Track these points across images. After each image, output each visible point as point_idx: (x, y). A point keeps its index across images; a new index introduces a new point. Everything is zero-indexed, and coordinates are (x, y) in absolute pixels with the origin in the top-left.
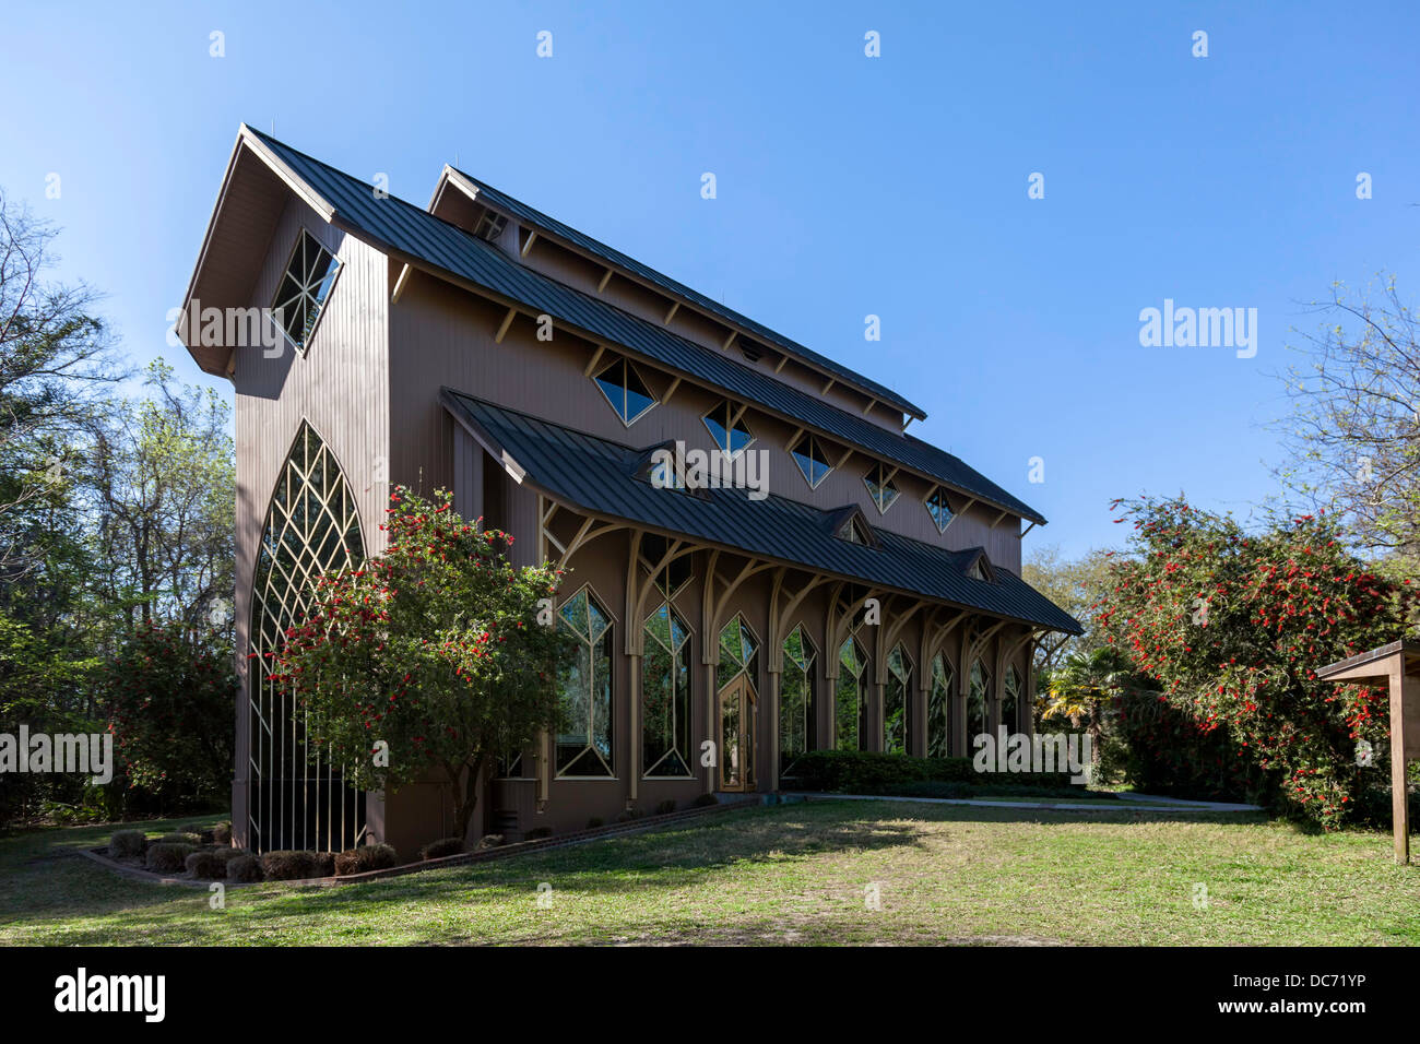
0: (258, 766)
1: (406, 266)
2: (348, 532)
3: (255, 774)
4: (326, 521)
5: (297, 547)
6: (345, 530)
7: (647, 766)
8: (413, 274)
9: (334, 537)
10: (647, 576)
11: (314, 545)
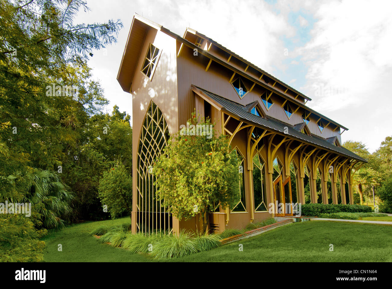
0: (139, 207)
1: (182, 44)
2: (165, 132)
3: (138, 210)
4: (158, 129)
5: (149, 138)
6: (164, 132)
7: (256, 208)
8: (184, 46)
9: (161, 134)
10: (253, 145)
11: (155, 138)
